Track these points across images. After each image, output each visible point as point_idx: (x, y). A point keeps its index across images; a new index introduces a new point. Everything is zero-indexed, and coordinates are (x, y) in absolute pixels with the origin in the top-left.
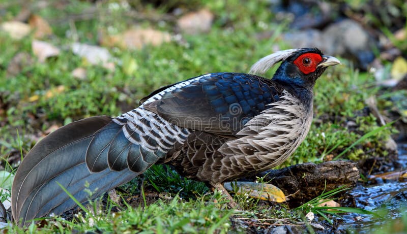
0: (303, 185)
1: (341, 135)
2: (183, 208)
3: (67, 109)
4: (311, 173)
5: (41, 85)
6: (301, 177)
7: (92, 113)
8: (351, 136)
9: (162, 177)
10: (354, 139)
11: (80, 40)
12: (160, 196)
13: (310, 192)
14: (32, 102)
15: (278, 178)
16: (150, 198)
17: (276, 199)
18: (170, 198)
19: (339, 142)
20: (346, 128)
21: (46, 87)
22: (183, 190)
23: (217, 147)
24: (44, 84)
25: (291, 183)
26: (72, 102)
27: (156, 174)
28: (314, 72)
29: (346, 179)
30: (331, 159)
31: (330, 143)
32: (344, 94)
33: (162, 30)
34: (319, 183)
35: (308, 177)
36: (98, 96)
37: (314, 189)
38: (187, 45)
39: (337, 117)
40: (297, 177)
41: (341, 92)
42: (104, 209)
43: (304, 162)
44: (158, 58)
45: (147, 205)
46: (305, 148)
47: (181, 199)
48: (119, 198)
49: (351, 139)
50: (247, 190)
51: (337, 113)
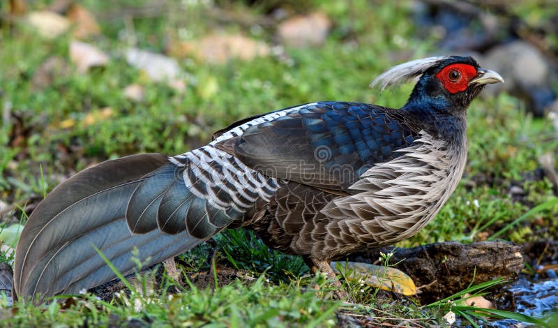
0: (443, 273)
1: (500, 205)
2: (269, 294)
3: (114, 142)
4: (454, 256)
5: (79, 106)
6: (440, 261)
7: (148, 150)
8: (515, 207)
9: (243, 248)
10: (519, 212)
11: (139, 46)
12: (238, 274)
13: (451, 283)
14: (65, 129)
15: (408, 260)
16: (223, 277)
17: (402, 290)
18: (252, 278)
19: (498, 215)
20: (510, 196)
21: (86, 109)
22: (272, 268)
23: (319, 207)
24: (83, 104)
25: (425, 268)
26: (122, 133)
27: (235, 243)
28: (465, 91)
29: (504, 268)
30: (485, 238)
31: (484, 216)
32: (509, 148)
33: (256, 38)
34: (466, 271)
35: (450, 261)
36: (159, 126)
37: (458, 279)
38: (290, 62)
39: (497, 179)
40: (435, 261)
41: (505, 145)
42: (157, 288)
43: (446, 241)
44: (248, 77)
45: (219, 286)
46: (449, 220)
47: (268, 281)
48: (179, 273)
49: (514, 211)
50: (363, 274)
51: (497, 174)
